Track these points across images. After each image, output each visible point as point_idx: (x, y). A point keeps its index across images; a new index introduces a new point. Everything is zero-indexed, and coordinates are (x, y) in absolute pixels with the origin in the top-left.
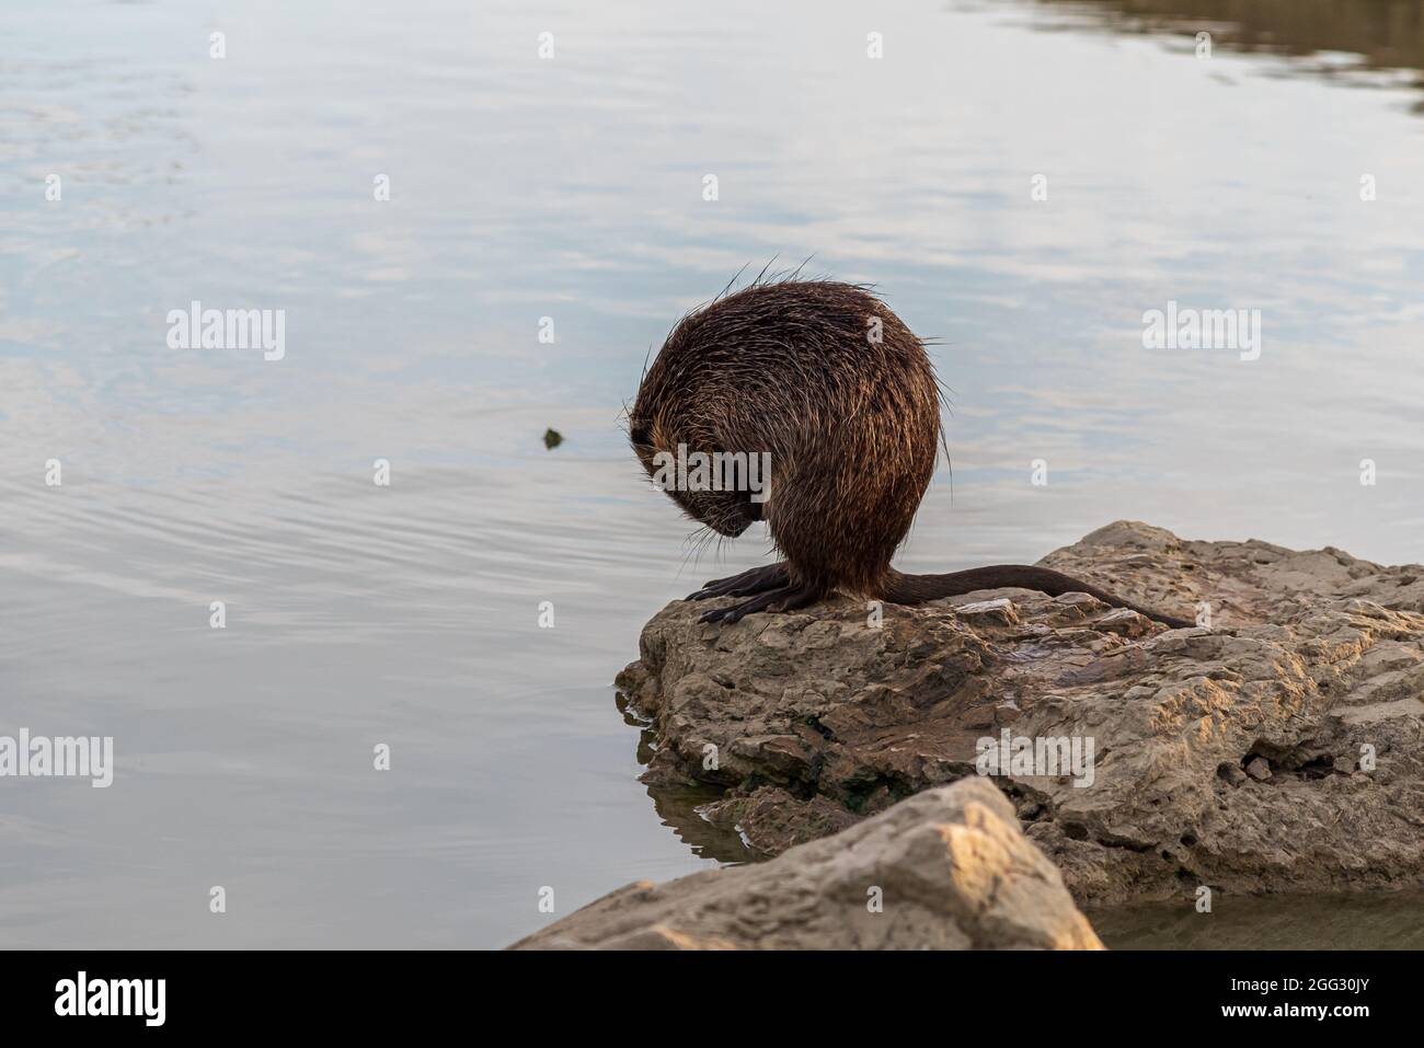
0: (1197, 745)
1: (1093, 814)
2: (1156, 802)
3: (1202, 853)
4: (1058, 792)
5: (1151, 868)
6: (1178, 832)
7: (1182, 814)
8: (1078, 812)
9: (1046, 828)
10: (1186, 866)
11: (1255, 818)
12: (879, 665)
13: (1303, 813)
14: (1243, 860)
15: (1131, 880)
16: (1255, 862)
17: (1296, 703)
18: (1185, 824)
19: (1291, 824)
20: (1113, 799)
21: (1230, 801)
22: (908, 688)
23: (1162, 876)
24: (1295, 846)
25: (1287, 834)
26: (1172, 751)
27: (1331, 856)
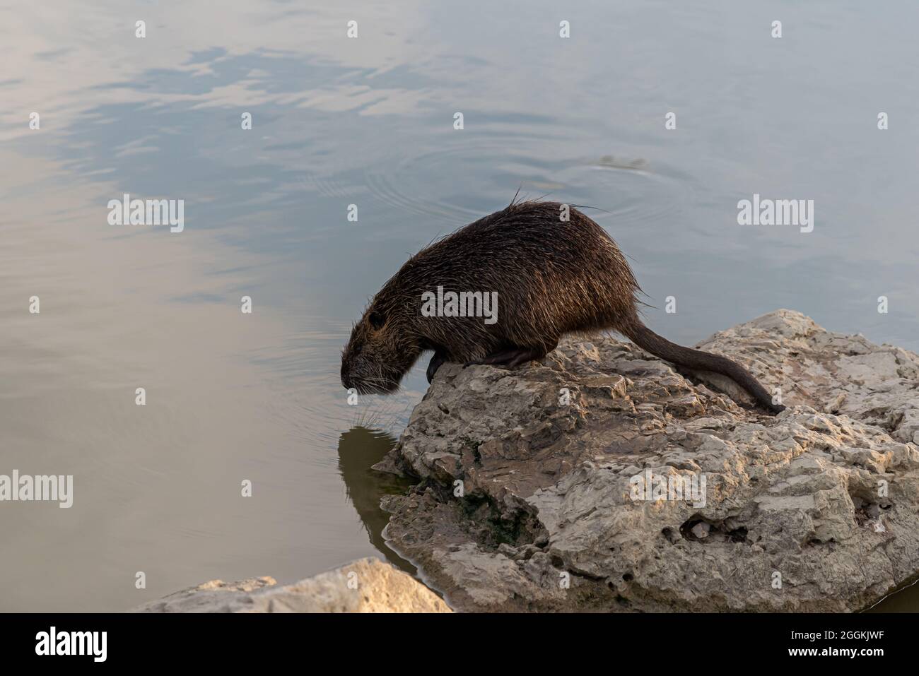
0: (651, 514)
1: (567, 553)
2: (612, 549)
3: (636, 587)
4: (556, 533)
5: (598, 593)
6: (621, 571)
7: (627, 560)
8: (559, 550)
9: (541, 556)
10: (622, 595)
11: (677, 567)
12: (528, 414)
13: (710, 567)
14: (662, 595)
15: (584, 599)
16: (669, 597)
17: (731, 490)
18: (628, 566)
19: (700, 574)
20: (583, 544)
21: (663, 553)
22: (529, 436)
23: (605, 598)
24: (699, 589)
25: (696, 580)
26: (631, 516)
27: (723, 599)
